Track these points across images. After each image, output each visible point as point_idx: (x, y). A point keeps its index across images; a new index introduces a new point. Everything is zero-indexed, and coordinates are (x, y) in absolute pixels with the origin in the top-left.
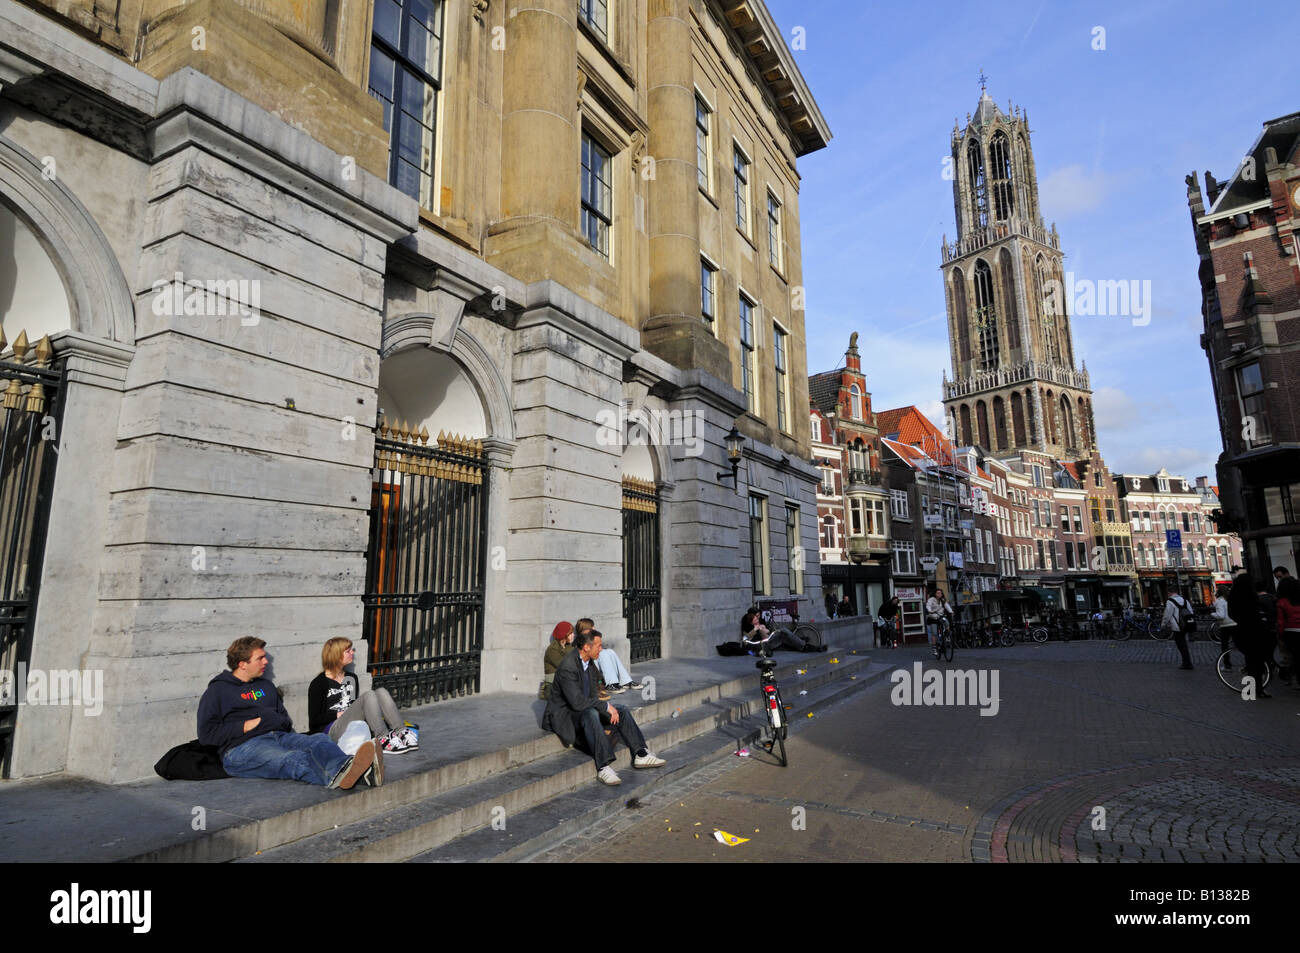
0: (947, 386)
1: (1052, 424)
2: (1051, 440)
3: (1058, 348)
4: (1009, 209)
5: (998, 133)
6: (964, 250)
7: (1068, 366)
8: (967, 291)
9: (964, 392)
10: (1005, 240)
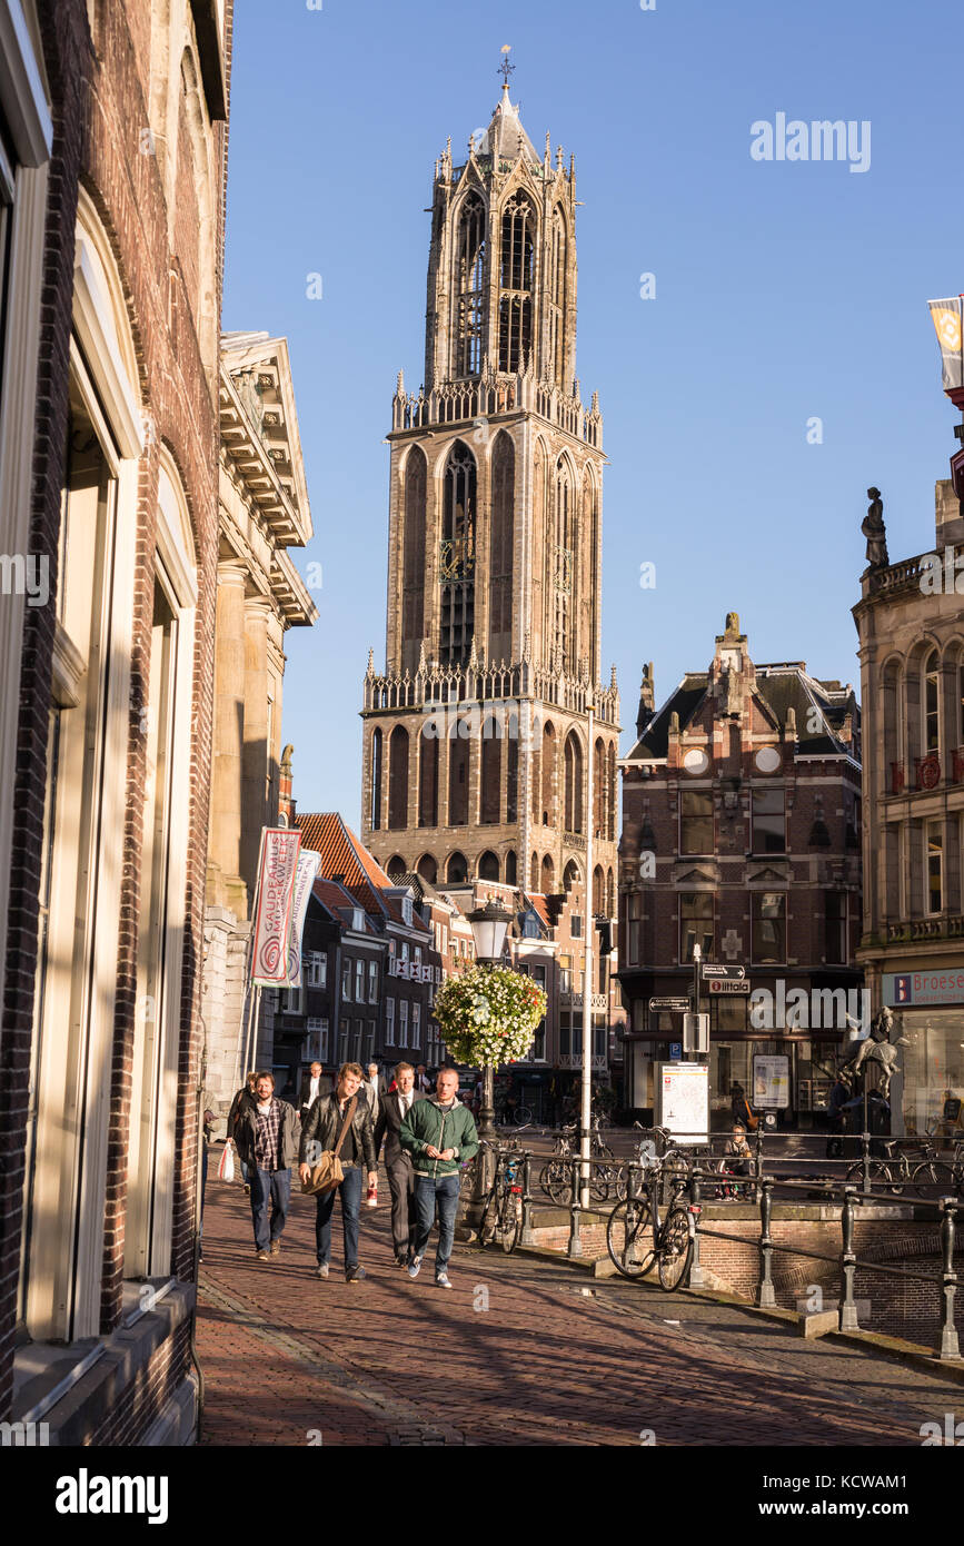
0: (373, 684)
1: (547, 785)
2: (541, 819)
3: (574, 640)
4: (522, 358)
5: (521, 196)
6: (434, 417)
7: (587, 677)
8: (430, 500)
9: (402, 703)
10: (509, 418)
